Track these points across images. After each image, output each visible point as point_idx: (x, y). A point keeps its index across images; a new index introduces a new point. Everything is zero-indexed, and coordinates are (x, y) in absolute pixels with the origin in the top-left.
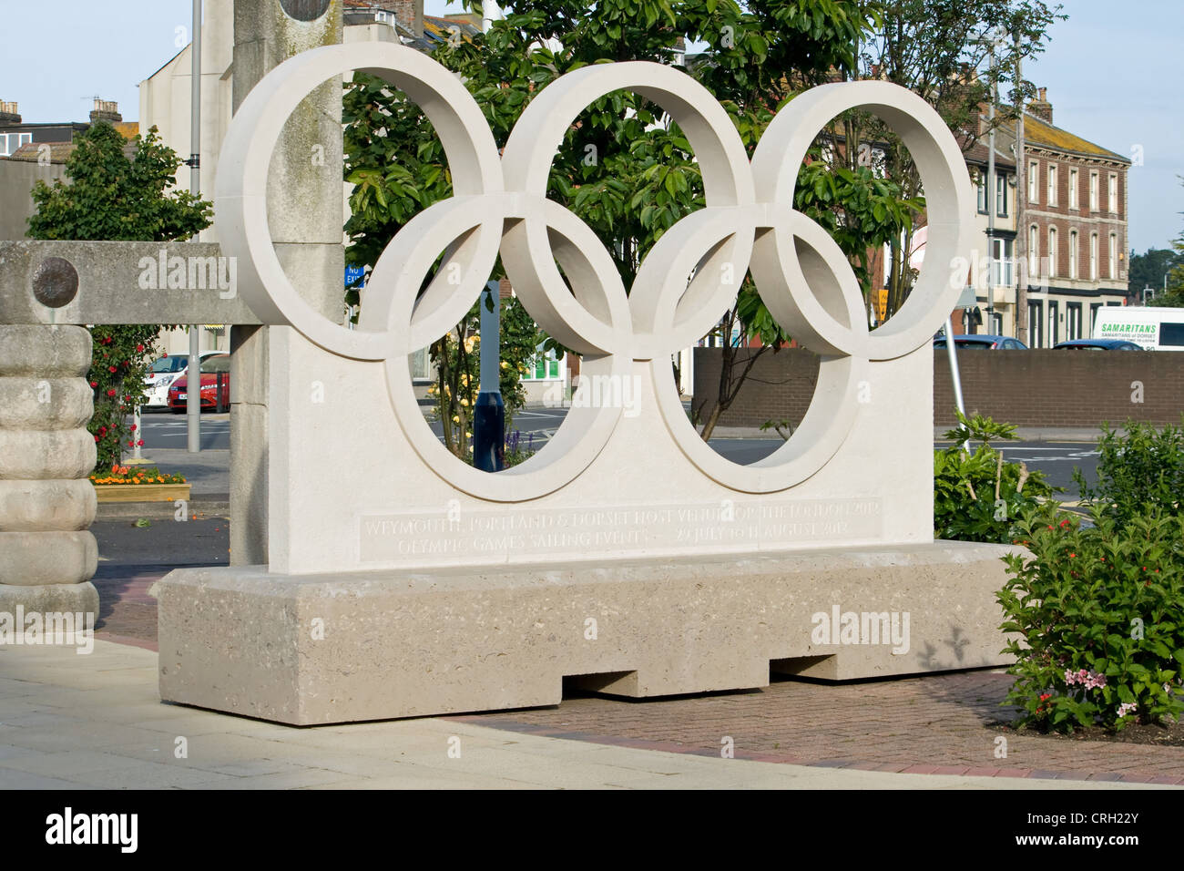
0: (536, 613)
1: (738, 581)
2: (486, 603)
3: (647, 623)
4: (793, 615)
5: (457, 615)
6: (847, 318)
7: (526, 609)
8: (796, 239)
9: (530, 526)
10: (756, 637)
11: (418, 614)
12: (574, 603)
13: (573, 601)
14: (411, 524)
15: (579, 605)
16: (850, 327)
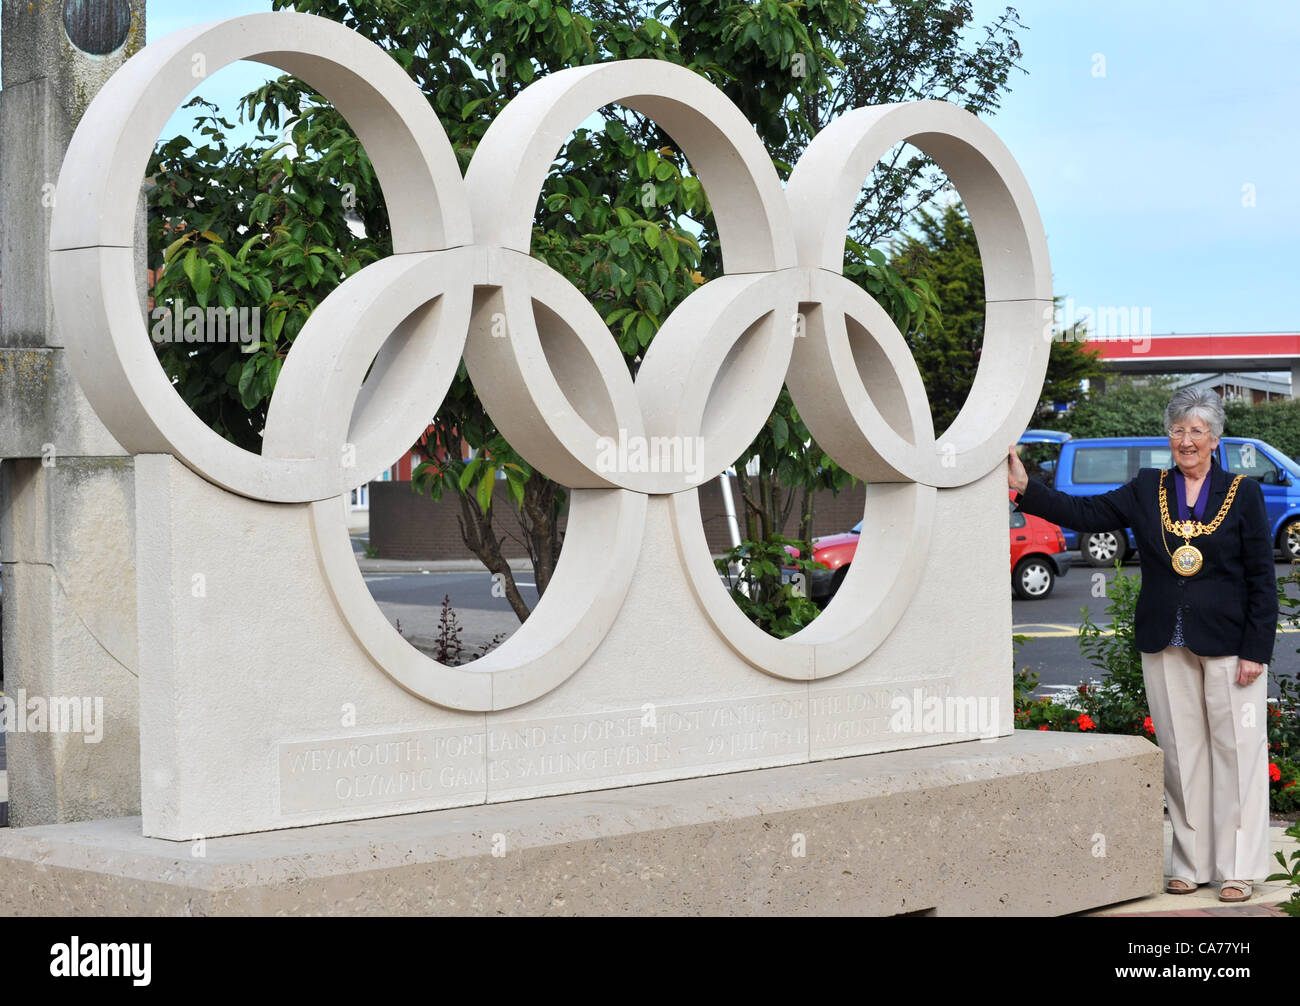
0: (554, 884)
1: (816, 815)
2: (484, 875)
3: (702, 887)
4: (883, 858)
5: (443, 897)
6: (910, 430)
7: (539, 880)
8: (848, 318)
9: (516, 747)
10: (839, 893)
11: (390, 900)
12: (604, 865)
13: (603, 862)
14: (351, 754)
15: (611, 868)
16: (913, 443)
